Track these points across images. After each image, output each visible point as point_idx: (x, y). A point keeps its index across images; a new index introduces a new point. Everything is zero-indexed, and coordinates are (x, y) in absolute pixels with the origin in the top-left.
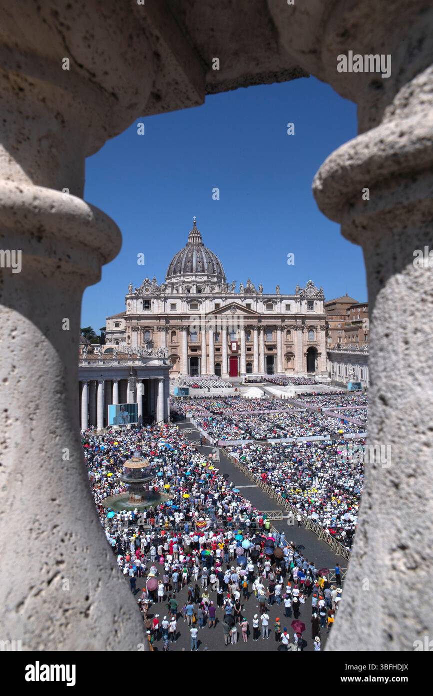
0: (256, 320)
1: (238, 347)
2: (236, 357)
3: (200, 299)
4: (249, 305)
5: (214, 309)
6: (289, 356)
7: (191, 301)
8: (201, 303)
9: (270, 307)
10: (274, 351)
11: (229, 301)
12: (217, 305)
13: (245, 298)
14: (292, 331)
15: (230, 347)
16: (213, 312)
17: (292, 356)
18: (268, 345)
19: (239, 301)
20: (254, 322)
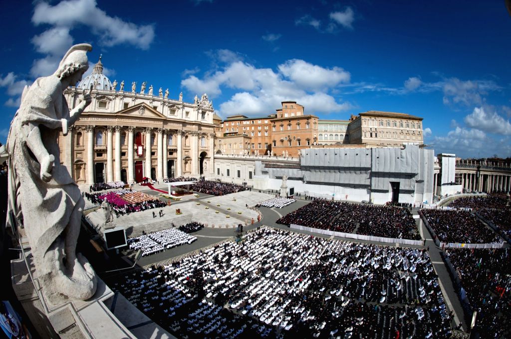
0: (162, 123)
1: (144, 150)
2: (141, 162)
3: (111, 97)
4: (155, 108)
5: (123, 109)
6: (187, 160)
7: (101, 98)
8: (111, 100)
9: (173, 112)
10: (175, 155)
11: (138, 101)
12: (126, 105)
13: (154, 100)
14: (190, 136)
15: (137, 151)
16: (122, 111)
17: (189, 160)
18: (170, 150)
19: (147, 102)
20: (159, 125)
